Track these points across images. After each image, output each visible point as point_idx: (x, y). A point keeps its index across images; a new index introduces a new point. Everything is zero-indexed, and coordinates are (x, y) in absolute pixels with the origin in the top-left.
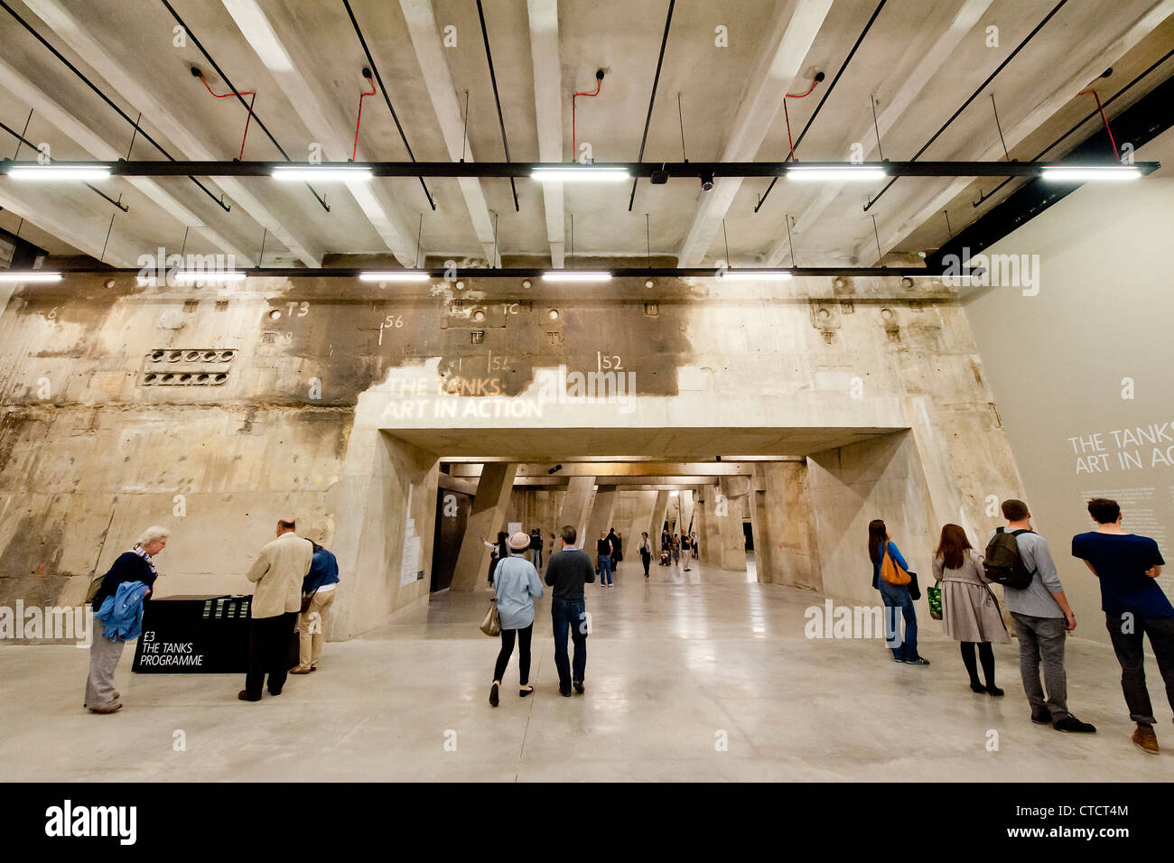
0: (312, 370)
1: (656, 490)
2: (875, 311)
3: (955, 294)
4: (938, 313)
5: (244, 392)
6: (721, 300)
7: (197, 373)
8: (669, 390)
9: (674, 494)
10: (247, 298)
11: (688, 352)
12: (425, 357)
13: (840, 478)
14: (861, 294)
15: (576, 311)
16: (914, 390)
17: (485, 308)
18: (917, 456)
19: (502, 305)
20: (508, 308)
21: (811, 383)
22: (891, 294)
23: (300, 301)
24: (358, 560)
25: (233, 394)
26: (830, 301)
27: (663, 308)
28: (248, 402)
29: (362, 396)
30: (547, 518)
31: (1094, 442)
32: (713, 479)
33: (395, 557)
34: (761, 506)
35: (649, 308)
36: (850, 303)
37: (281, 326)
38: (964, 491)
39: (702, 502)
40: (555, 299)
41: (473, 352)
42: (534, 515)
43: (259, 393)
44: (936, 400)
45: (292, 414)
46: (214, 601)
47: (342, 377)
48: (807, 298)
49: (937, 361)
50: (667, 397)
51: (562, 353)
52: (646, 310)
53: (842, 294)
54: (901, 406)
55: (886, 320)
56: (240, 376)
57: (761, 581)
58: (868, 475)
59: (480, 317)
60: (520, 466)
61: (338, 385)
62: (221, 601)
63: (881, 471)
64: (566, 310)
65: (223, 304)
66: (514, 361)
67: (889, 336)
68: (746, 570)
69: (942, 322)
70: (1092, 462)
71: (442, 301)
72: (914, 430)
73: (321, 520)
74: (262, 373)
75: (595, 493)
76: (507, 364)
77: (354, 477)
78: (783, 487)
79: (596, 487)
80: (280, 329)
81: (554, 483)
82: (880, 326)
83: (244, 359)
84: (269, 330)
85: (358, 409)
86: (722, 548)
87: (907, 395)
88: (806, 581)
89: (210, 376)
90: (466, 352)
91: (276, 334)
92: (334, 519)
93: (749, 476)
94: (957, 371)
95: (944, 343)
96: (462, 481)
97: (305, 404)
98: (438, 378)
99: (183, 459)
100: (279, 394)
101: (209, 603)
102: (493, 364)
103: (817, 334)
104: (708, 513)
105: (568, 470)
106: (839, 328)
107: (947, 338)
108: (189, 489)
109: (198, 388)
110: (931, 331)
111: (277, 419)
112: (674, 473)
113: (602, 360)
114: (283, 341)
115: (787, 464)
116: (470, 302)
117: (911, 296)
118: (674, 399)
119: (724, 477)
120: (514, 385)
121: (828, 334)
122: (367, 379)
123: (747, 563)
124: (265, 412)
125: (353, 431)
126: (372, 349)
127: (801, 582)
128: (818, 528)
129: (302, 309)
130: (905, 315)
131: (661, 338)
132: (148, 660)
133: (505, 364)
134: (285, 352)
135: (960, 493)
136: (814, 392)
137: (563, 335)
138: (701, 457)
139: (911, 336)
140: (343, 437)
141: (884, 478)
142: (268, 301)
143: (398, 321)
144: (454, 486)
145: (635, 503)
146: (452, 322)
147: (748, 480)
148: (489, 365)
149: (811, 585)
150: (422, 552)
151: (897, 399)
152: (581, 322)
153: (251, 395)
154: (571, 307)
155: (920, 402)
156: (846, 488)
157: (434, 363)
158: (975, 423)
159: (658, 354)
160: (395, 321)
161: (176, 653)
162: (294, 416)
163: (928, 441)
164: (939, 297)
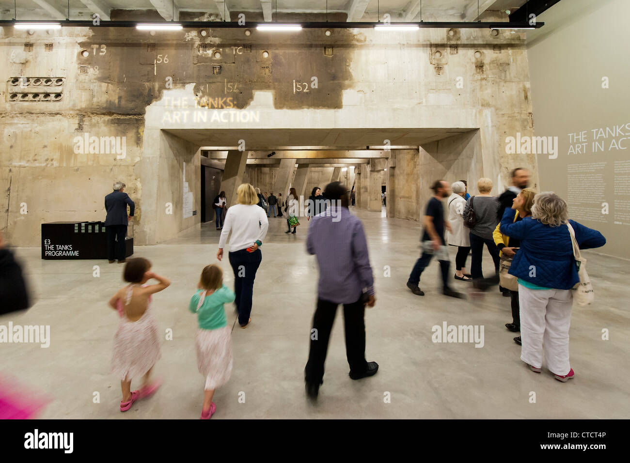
0: (114, 91)
1: (332, 167)
2: (471, 52)
3: (524, 40)
4: (510, 54)
5: (74, 105)
6: (374, 45)
7: (42, 93)
8: (336, 104)
9: (344, 170)
10: (65, 41)
11: (350, 80)
12: (185, 83)
13: (436, 158)
14: (464, 41)
15: (280, 52)
16: (486, 105)
17: (221, 50)
18: (480, 145)
19: (232, 47)
20: (236, 50)
21: (424, 100)
22: (483, 41)
23: (100, 44)
24: (157, 203)
25: (68, 107)
26: (443, 46)
27: (336, 50)
28: (78, 112)
29: (148, 109)
30: (268, 183)
31: (582, 136)
32: (366, 161)
33: (178, 203)
34: (392, 175)
35: (327, 49)
36: (455, 47)
37: (90, 61)
38: (503, 165)
39: (359, 174)
40: (265, 43)
41: (215, 80)
42: (261, 182)
43: (84, 106)
44: (498, 111)
45: (106, 119)
46: (80, 224)
47: (134, 96)
48: (429, 43)
49: (504, 86)
50: (336, 110)
51: (270, 81)
52: (325, 51)
53: (452, 40)
54: (476, 116)
55: (477, 59)
56: (70, 95)
57: (388, 217)
58: (452, 157)
59: (218, 56)
60: (250, 153)
61: (132, 101)
62: (83, 224)
63: (459, 154)
64: (274, 51)
65: (50, 46)
66: (241, 86)
67: (476, 70)
68: (381, 211)
69: (512, 60)
70: (578, 148)
71: (193, 45)
72: (481, 130)
73: (134, 182)
74: (83, 93)
75: (296, 169)
76: (237, 88)
77: (149, 158)
78: (406, 165)
79: (297, 165)
80: (89, 64)
81: (271, 163)
82: (472, 63)
83: (70, 84)
84: (82, 64)
85: (146, 116)
86: (369, 199)
87: (480, 107)
88: (412, 216)
89: (51, 95)
90: (211, 80)
91: (88, 67)
92: (141, 182)
93: (387, 158)
94: (514, 92)
95: (510, 74)
96: (216, 161)
97: (113, 114)
98: (194, 97)
99: (45, 147)
100: (96, 107)
101: (77, 225)
102: (228, 88)
103: (432, 68)
104: (362, 180)
105: (279, 155)
106: (447, 64)
107: (513, 70)
108: (53, 164)
109: (45, 103)
110: (503, 66)
111: (98, 122)
112: (342, 156)
113: (296, 85)
114: (93, 72)
115: (409, 151)
116: (210, 46)
117: (495, 43)
118: (340, 110)
119: (373, 159)
120: (242, 101)
121: (439, 68)
122: (150, 97)
123: (382, 208)
124: (89, 118)
125: (145, 130)
126: (150, 78)
127: (410, 217)
128: (421, 187)
129: (101, 50)
130: (489, 55)
131: (333, 71)
132: (50, 253)
133: (235, 88)
134: (95, 79)
135: (501, 166)
136: (426, 106)
137: (272, 69)
138: (358, 147)
139: (490, 69)
140: (139, 134)
141: (460, 157)
142: (79, 44)
143: (165, 59)
144: (211, 164)
145: (321, 175)
146: (201, 59)
147: (386, 161)
148: (226, 88)
149: (415, 218)
150: (194, 201)
151: (474, 111)
152: (283, 60)
153: (79, 108)
154: (277, 49)
155: (488, 113)
156: (438, 164)
157: (191, 87)
158: (518, 124)
159: (332, 82)
160: (163, 59)
161: (64, 250)
162: (108, 121)
163: (487, 136)
164: (513, 42)
